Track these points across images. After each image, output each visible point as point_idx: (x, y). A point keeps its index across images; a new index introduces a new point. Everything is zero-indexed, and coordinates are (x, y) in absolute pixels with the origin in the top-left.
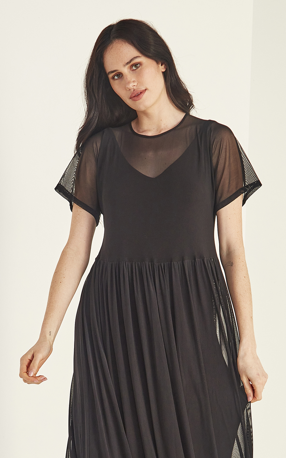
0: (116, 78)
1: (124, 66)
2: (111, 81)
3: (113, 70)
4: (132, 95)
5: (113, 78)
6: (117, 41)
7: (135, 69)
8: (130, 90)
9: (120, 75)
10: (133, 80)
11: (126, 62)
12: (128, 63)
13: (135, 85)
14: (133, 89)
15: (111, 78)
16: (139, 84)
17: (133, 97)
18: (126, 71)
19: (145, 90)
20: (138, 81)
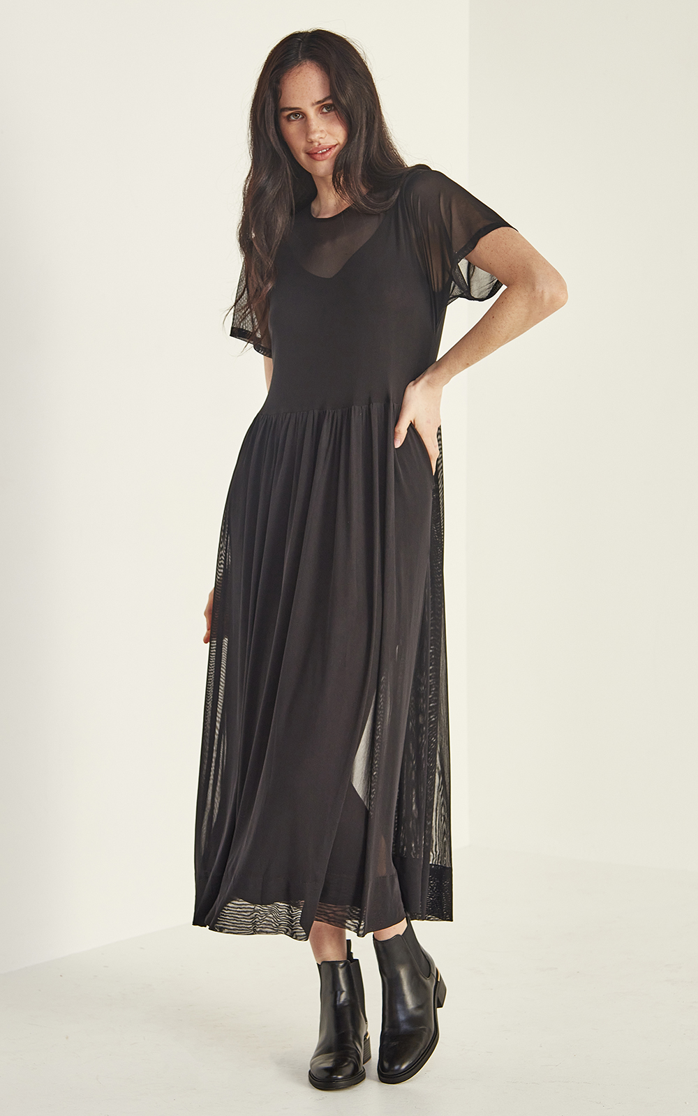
0: (292, 118)
1: (313, 105)
2: (284, 122)
3: (292, 106)
4: (312, 150)
5: (288, 117)
6: (314, 65)
7: (326, 113)
8: (311, 142)
9: (300, 114)
11: (317, 100)
12: (319, 102)
13: (323, 136)
14: (319, 142)
15: (284, 117)
16: (328, 136)
17: (313, 154)
18: (312, 114)
19: (336, 145)
20: (327, 132)
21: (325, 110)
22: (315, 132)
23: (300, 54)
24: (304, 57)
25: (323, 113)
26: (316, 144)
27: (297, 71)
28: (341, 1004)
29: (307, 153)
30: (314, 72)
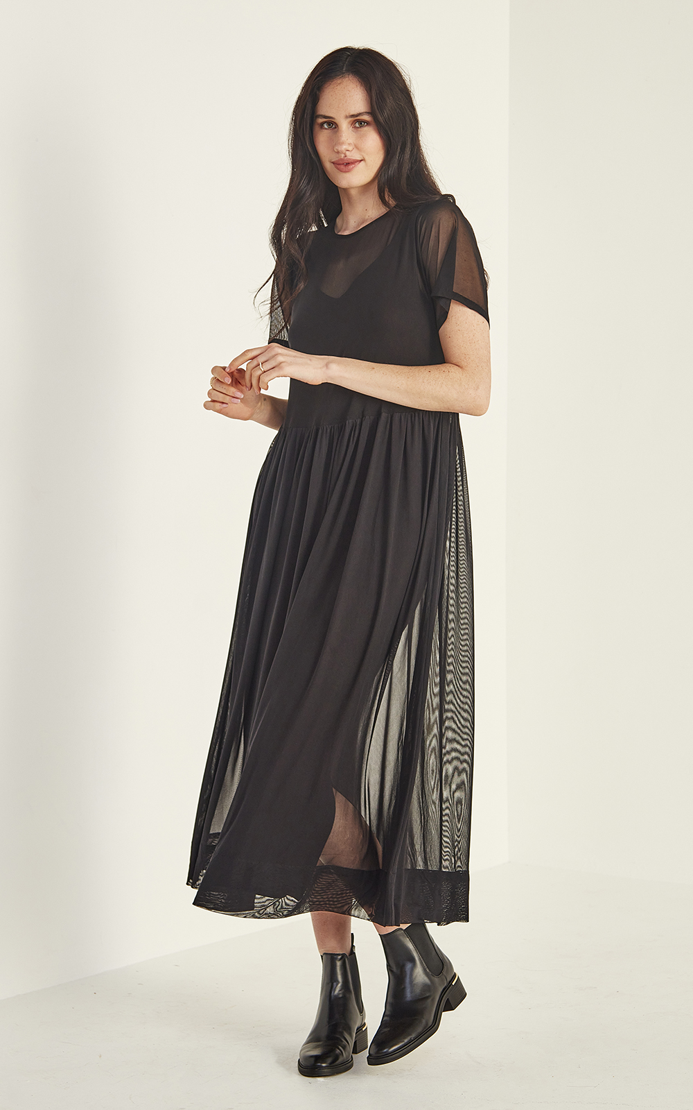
0: (326, 126)
1: (347, 117)
2: (317, 128)
3: (327, 114)
4: (338, 161)
5: (322, 125)
6: (351, 77)
7: (358, 128)
8: (338, 152)
9: (332, 124)
10: (350, 141)
11: (352, 113)
12: (352, 116)
13: (350, 148)
14: (345, 154)
15: (318, 124)
16: (355, 150)
17: (339, 164)
18: (345, 125)
19: (361, 161)
20: (355, 145)
21: (357, 125)
22: (343, 143)
23: (345, 67)
24: (348, 71)
25: (355, 127)
26: (343, 155)
27: (339, 82)
28: (335, 996)
29: (333, 163)
30: (354, 86)
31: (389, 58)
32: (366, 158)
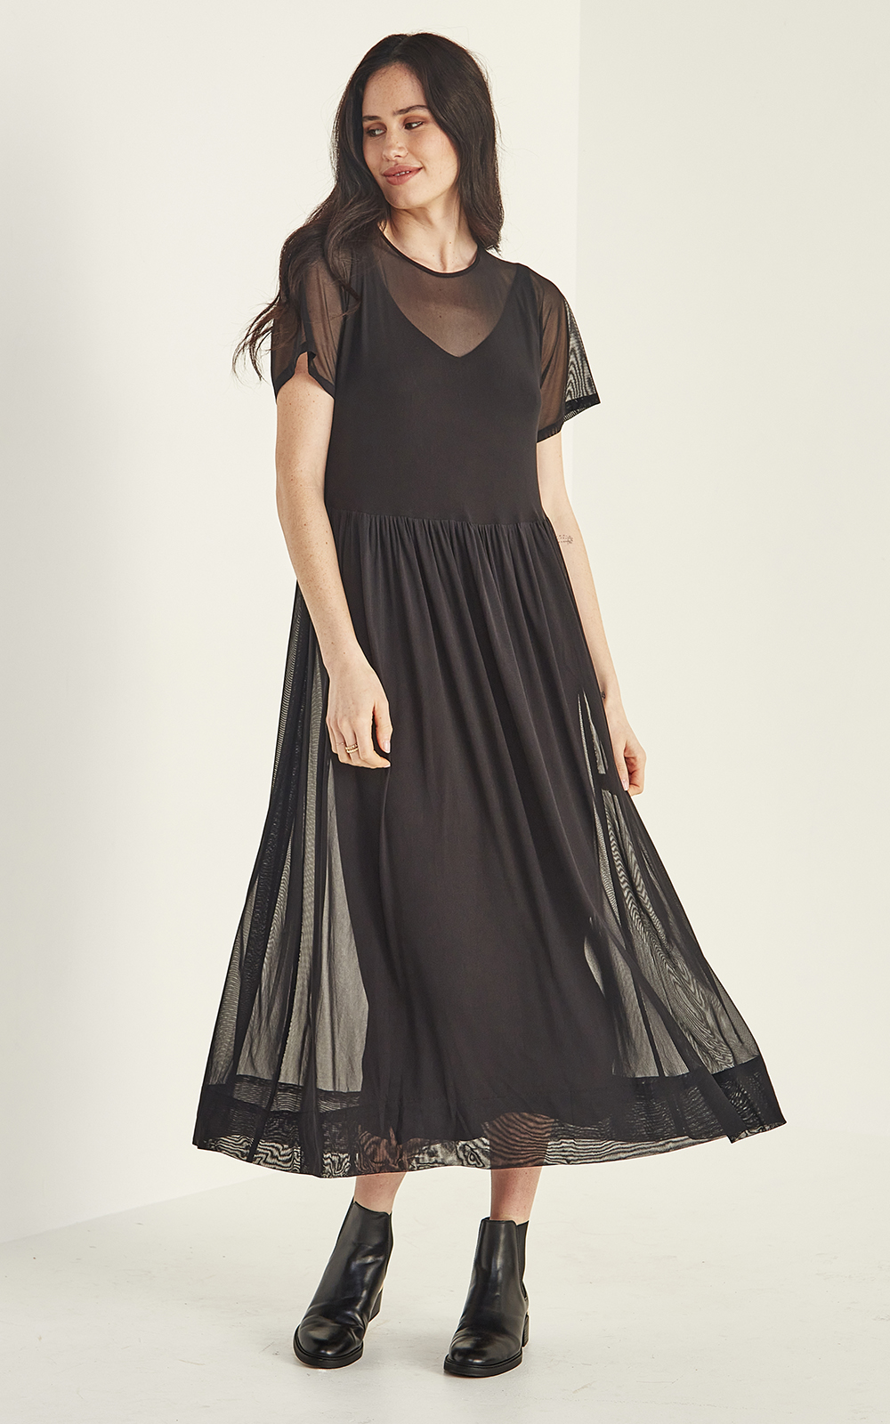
4: (390, 170)
5: (370, 129)
6: (398, 64)
8: (389, 160)
10: (400, 144)
13: (403, 154)
14: (396, 162)
17: (389, 176)
18: (394, 124)
19: (420, 169)
20: (409, 150)
24: (396, 58)
26: (393, 164)
29: (385, 175)
31: (459, 45)
32: (427, 165)
